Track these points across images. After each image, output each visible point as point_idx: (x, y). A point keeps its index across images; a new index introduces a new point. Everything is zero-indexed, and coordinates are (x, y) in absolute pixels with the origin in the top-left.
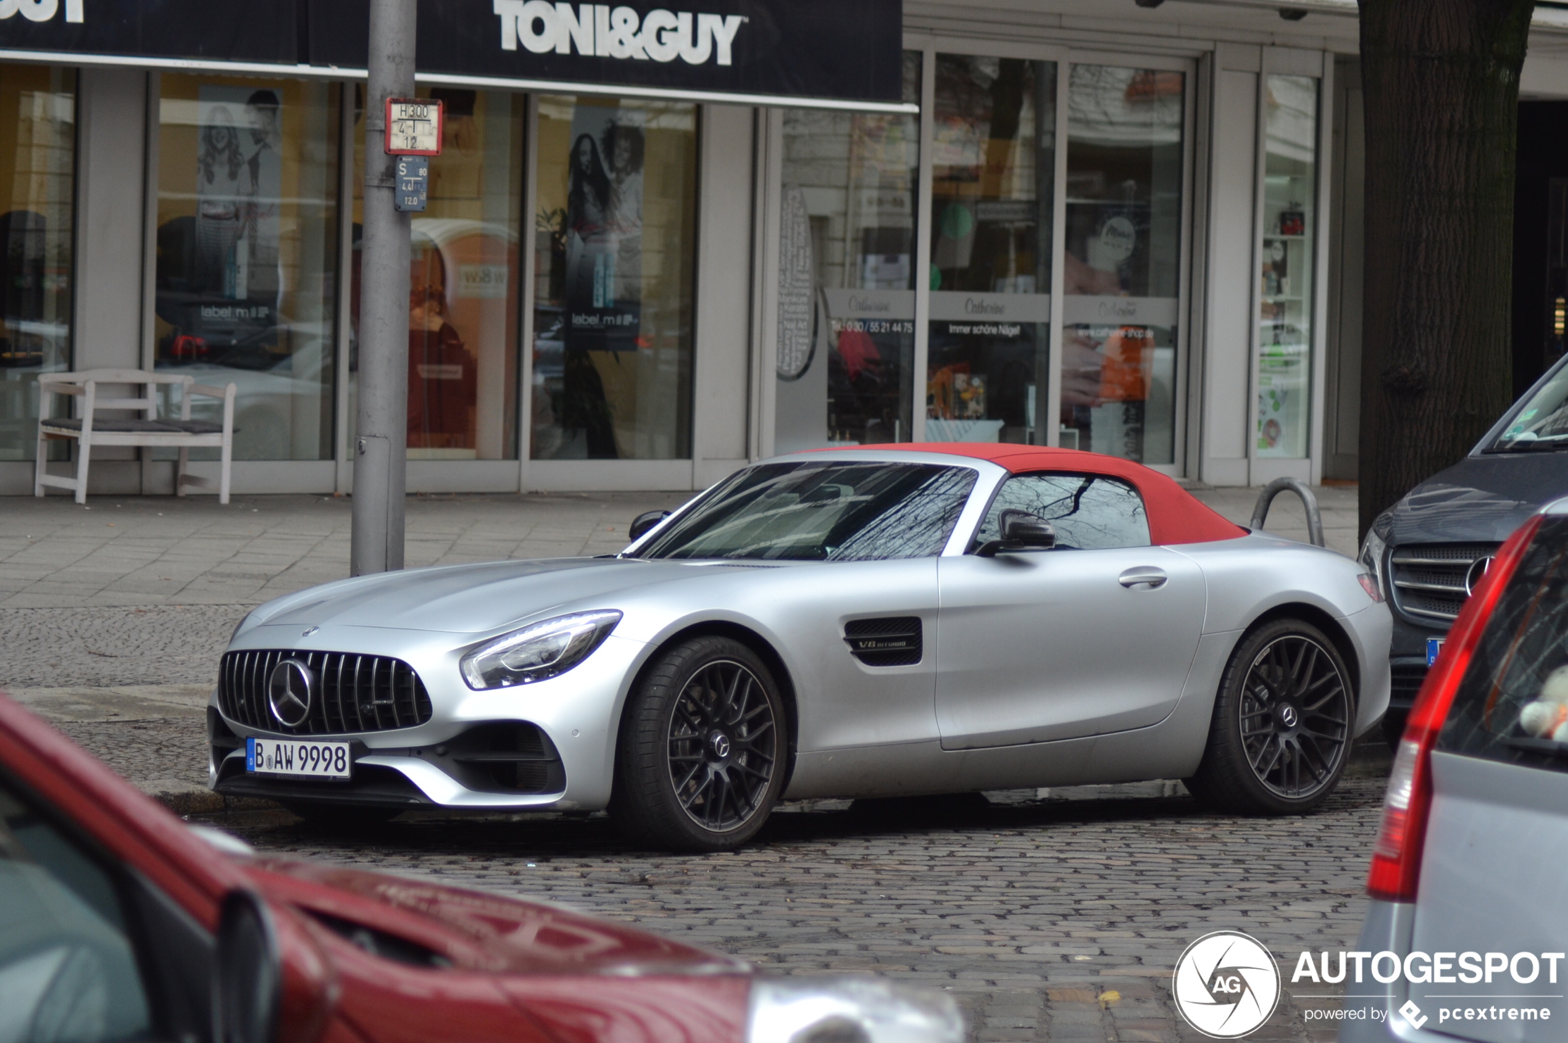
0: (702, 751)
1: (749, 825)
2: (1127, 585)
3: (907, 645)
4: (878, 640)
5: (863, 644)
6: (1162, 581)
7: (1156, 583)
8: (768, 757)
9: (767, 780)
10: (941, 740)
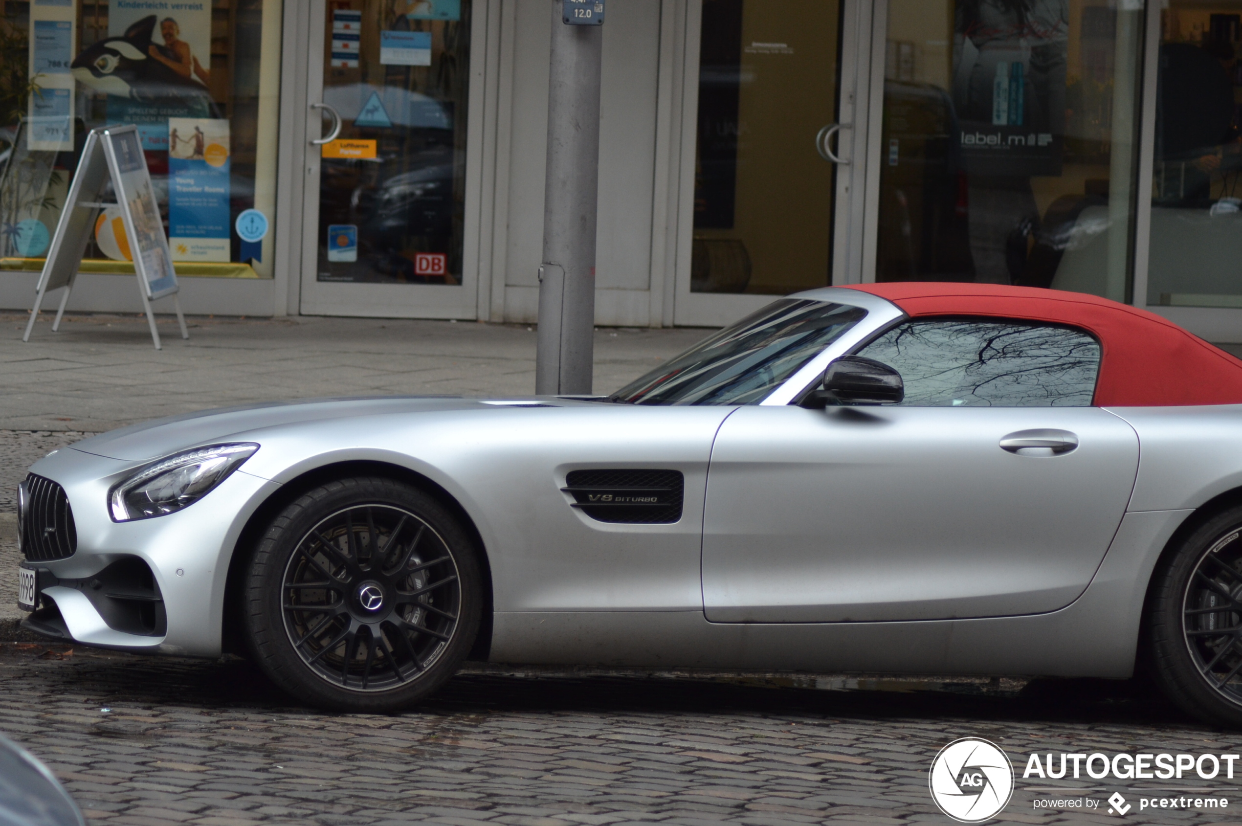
0: (343, 601)
1: (412, 687)
2: (1012, 449)
3: (658, 501)
4: (616, 494)
5: (594, 497)
6: (1072, 447)
7: (1061, 449)
8: (450, 615)
9: (446, 640)
10: (704, 610)
